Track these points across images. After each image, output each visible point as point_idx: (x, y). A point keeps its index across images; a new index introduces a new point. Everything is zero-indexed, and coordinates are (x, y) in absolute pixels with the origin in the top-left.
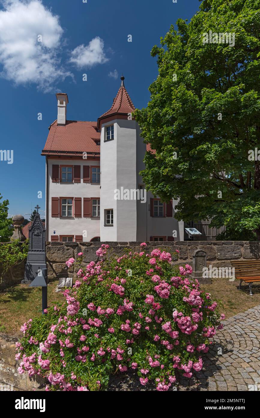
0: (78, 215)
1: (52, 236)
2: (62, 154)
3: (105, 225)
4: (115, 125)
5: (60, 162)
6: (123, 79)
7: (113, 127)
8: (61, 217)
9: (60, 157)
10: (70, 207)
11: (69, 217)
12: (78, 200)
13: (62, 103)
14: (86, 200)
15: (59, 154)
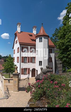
0: (29, 62)
1: (21, 69)
2: (25, 44)
3: (39, 66)
4: (43, 38)
5: (24, 46)
6: (42, 24)
7: (42, 38)
8: (24, 63)
9: (24, 45)
10: (26, 60)
11: (26, 63)
12: (29, 57)
13: (19, 26)
14: (31, 57)
15: (24, 44)
